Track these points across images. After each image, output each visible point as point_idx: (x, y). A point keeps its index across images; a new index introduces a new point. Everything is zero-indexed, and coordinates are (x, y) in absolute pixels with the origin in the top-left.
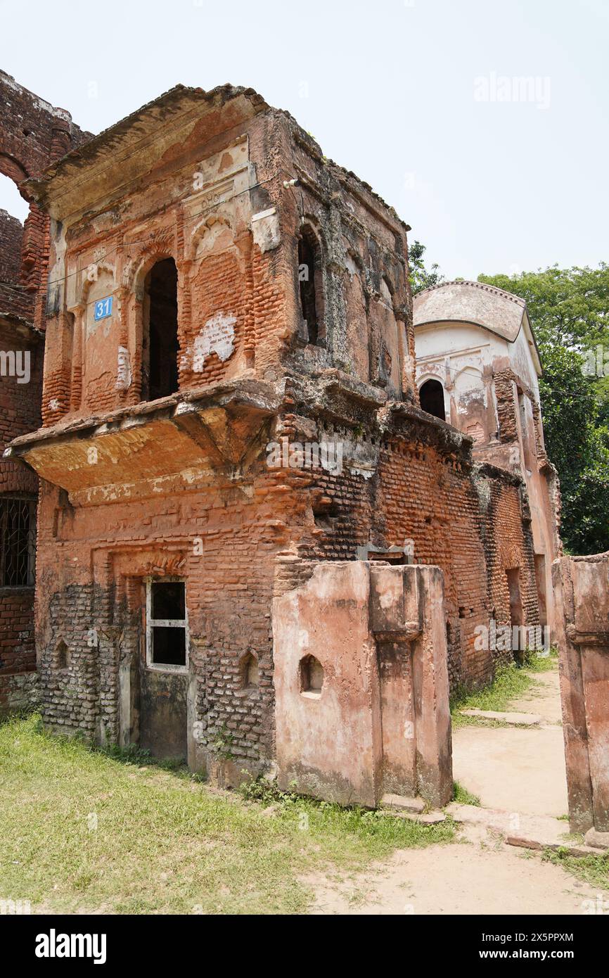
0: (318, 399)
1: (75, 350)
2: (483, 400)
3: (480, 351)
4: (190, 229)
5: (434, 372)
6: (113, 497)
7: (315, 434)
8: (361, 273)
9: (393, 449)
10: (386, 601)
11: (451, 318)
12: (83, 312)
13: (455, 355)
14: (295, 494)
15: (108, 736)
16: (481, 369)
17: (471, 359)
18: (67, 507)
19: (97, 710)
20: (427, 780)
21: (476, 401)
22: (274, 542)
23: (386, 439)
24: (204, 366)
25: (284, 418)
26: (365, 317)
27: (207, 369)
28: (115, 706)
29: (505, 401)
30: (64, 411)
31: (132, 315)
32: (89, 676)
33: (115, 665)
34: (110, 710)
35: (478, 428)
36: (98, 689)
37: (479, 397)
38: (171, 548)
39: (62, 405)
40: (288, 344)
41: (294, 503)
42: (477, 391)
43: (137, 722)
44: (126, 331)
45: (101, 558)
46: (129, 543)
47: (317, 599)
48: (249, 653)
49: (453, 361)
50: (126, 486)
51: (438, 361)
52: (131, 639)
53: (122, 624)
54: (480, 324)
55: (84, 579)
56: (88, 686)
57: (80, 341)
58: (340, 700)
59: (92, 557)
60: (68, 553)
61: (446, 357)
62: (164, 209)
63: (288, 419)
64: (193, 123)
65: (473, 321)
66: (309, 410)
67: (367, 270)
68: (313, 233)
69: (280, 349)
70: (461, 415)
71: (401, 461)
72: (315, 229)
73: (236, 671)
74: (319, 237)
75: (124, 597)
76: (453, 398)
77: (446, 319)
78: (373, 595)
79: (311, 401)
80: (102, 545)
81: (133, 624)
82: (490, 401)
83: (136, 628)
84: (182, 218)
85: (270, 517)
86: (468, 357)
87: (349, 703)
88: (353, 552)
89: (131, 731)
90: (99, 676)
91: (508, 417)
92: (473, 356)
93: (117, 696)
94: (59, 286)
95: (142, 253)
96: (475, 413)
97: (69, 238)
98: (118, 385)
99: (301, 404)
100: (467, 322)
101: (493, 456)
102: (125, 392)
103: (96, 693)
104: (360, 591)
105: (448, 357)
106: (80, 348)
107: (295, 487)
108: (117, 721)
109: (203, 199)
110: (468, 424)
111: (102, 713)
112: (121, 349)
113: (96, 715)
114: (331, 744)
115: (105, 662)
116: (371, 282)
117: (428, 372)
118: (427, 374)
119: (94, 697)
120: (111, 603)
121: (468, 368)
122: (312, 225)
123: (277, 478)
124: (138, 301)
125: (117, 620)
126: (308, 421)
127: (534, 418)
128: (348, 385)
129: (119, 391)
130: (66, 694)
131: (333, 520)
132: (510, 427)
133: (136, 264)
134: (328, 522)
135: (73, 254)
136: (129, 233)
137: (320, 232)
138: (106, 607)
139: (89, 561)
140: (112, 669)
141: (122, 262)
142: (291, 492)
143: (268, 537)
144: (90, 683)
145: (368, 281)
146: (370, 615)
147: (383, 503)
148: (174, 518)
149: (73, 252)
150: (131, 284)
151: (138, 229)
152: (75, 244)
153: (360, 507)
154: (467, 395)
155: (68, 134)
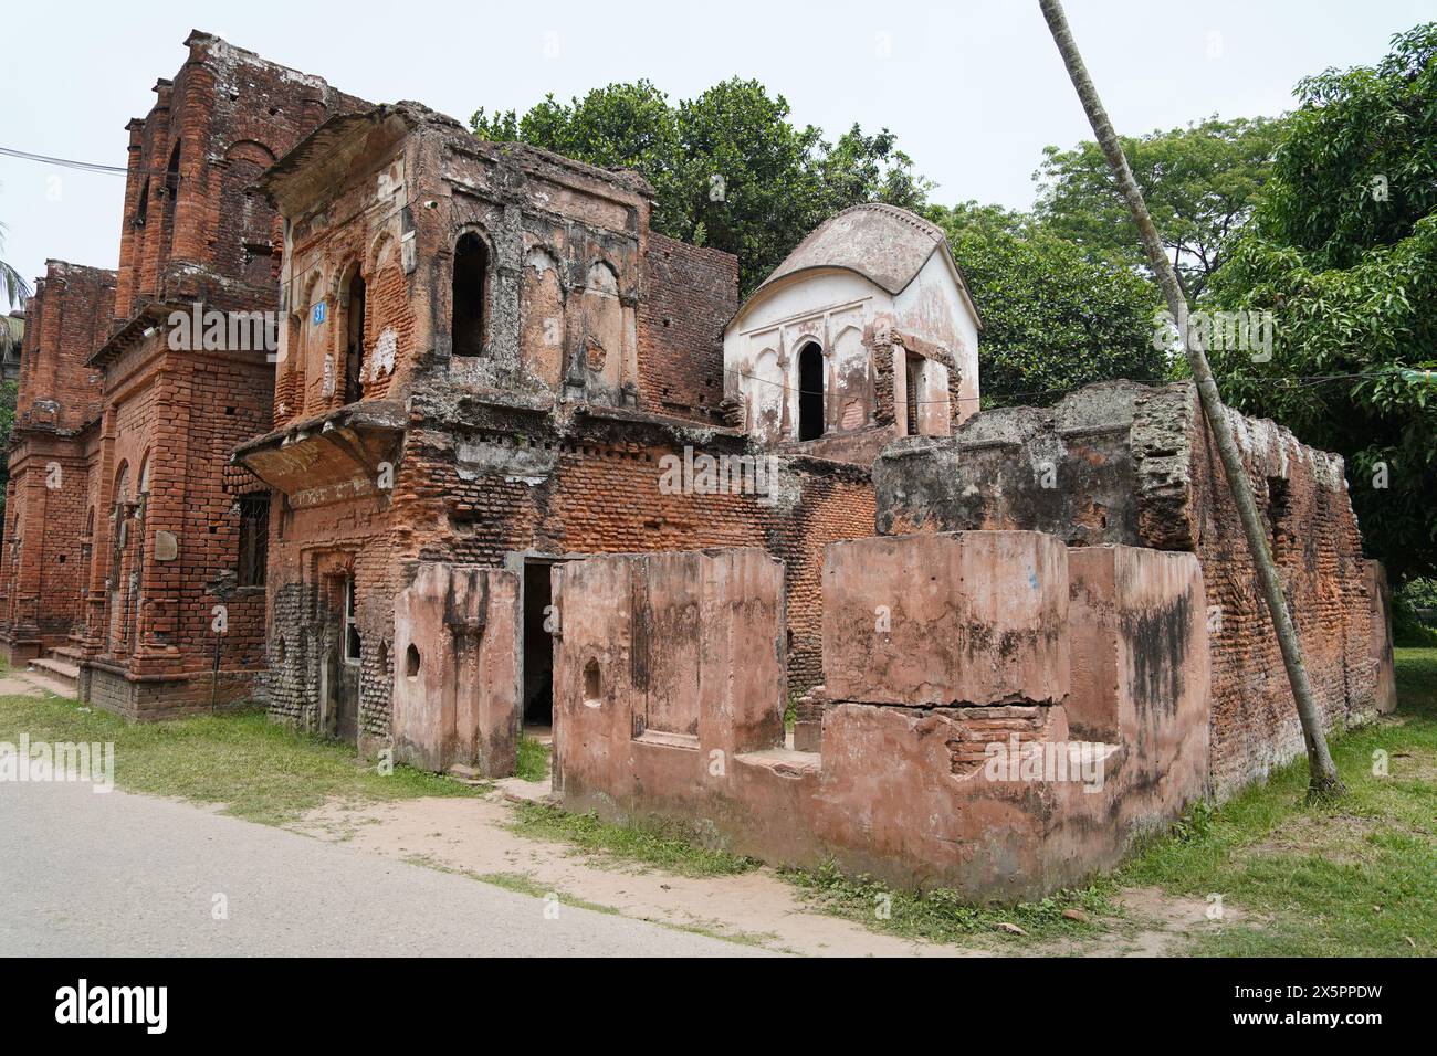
0: (450, 414)
1: (299, 355)
2: (864, 370)
3: (862, 306)
4: (370, 242)
5: (812, 333)
6: (314, 501)
7: (451, 446)
8: (558, 267)
9: (586, 451)
10: (459, 598)
11: (830, 264)
12: (306, 315)
13: (836, 312)
14: (422, 503)
15: (311, 723)
16: (862, 328)
17: (854, 316)
18: (288, 511)
19: (303, 699)
20: (483, 754)
21: (857, 370)
22: (403, 545)
23: (570, 443)
24: (378, 379)
25: (411, 434)
26: (561, 313)
27: (380, 381)
28: (316, 695)
29: (884, 371)
30: (289, 415)
31: (338, 321)
32: (297, 667)
33: (317, 658)
34: (312, 699)
35: (857, 403)
36: (305, 680)
37: (860, 366)
38: (347, 550)
39: (289, 409)
40: (421, 363)
41: (423, 510)
42: (859, 358)
43: (334, 711)
44: (333, 338)
45: (307, 557)
46: (323, 544)
47: (418, 596)
48: (383, 643)
49: (835, 318)
50: (322, 491)
51: (817, 318)
52: (330, 634)
53: (323, 620)
54: (860, 271)
55: (295, 578)
56: (296, 677)
57: (303, 346)
58: (426, 683)
59: (301, 559)
60: (287, 553)
61: (825, 314)
62: (354, 217)
63: (415, 434)
64: (365, 137)
65: (853, 267)
66: (441, 425)
67: (565, 261)
68: (481, 239)
69: (412, 369)
70: (840, 389)
71: (603, 464)
72: (483, 235)
73: (376, 658)
74: (488, 242)
75: (325, 596)
76: (831, 366)
77: (824, 263)
78: (451, 593)
79: (442, 416)
80: (307, 546)
81: (333, 620)
82: (871, 372)
83: (336, 625)
84: (365, 229)
85: (400, 523)
86: (850, 313)
87: (430, 685)
88: (502, 557)
89: (328, 719)
90: (306, 668)
91: (885, 393)
92: (855, 312)
93: (318, 688)
94: (287, 288)
95: (344, 260)
96: (855, 386)
97: (295, 238)
98: (324, 393)
99: (433, 419)
100: (845, 268)
101: (867, 443)
102: (330, 399)
103: (304, 684)
104: (441, 588)
105: (829, 312)
106: (303, 352)
107: (422, 495)
108: (318, 709)
109: (377, 212)
110: (847, 401)
111: (308, 703)
112: (328, 357)
113: (302, 703)
114: (419, 719)
115: (311, 654)
116: (568, 274)
117: (807, 333)
118: (807, 335)
119: (301, 687)
120: (314, 601)
121: (849, 328)
122: (478, 231)
123: (405, 488)
124: (342, 308)
125: (318, 617)
126: (441, 435)
127: (950, 390)
128: (486, 397)
129: (324, 399)
130: (284, 685)
131: (475, 526)
132: (887, 406)
133: (339, 271)
134: (472, 528)
135: (299, 253)
136: (334, 239)
137: (489, 236)
138: (310, 604)
139: (298, 561)
140: (315, 661)
141: (328, 269)
142: (419, 500)
143: (397, 540)
144: (297, 674)
145: (564, 274)
146: (447, 610)
147: (562, 509)
148: (352, 522)
149: (298, 253)
150: (336, 291)
151: (340, 235)
152: (301, 244)
153: (519, 513)
154: (848, 363)
155: (322, 104)
